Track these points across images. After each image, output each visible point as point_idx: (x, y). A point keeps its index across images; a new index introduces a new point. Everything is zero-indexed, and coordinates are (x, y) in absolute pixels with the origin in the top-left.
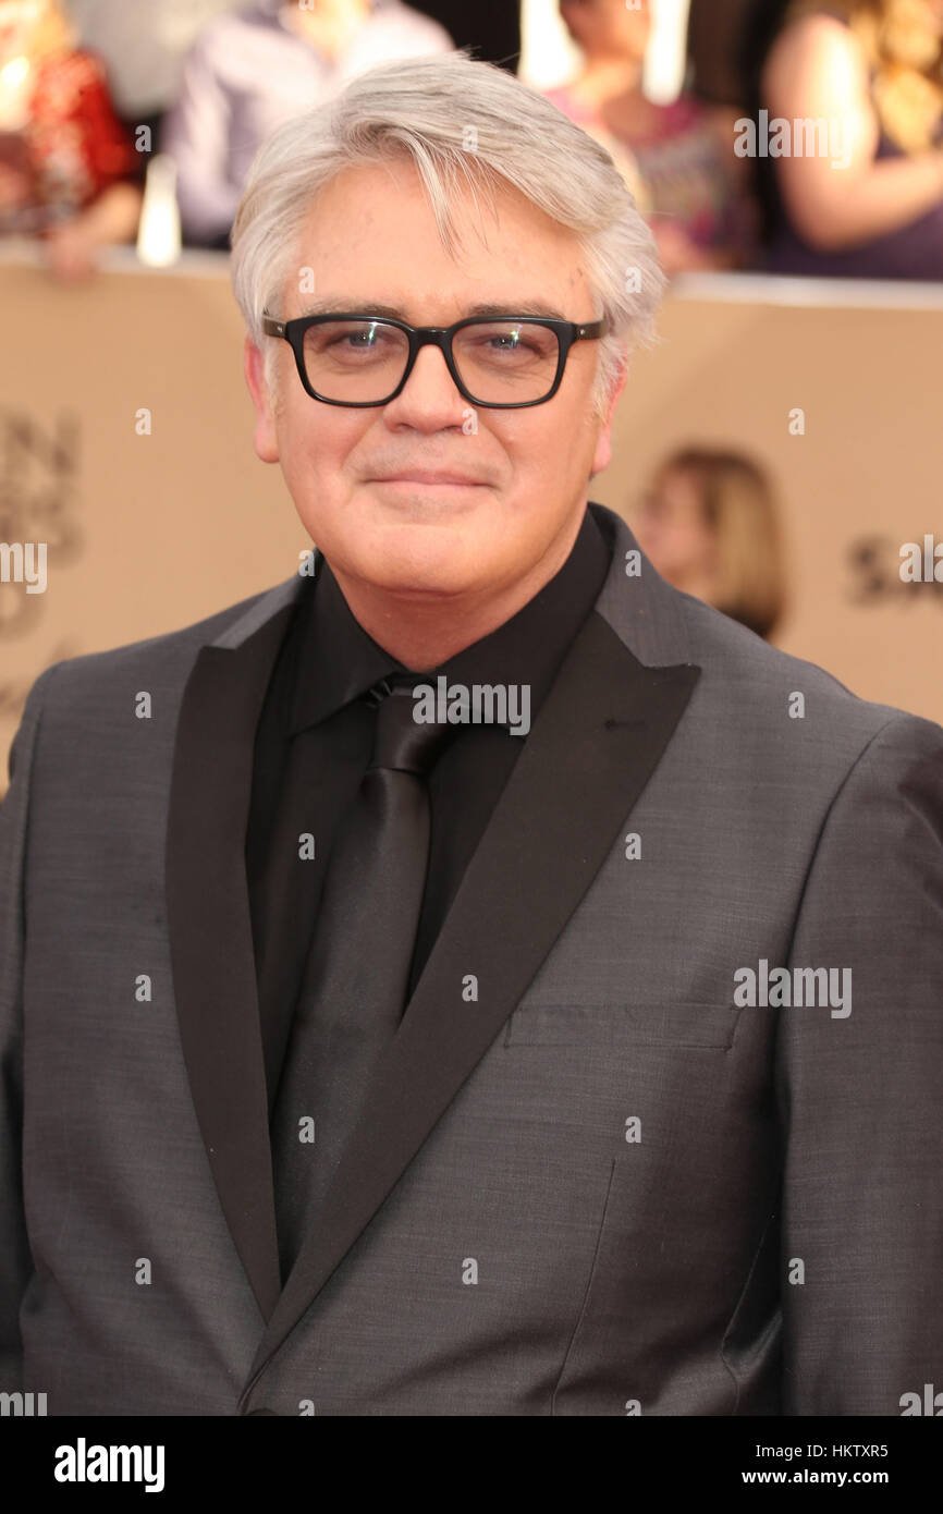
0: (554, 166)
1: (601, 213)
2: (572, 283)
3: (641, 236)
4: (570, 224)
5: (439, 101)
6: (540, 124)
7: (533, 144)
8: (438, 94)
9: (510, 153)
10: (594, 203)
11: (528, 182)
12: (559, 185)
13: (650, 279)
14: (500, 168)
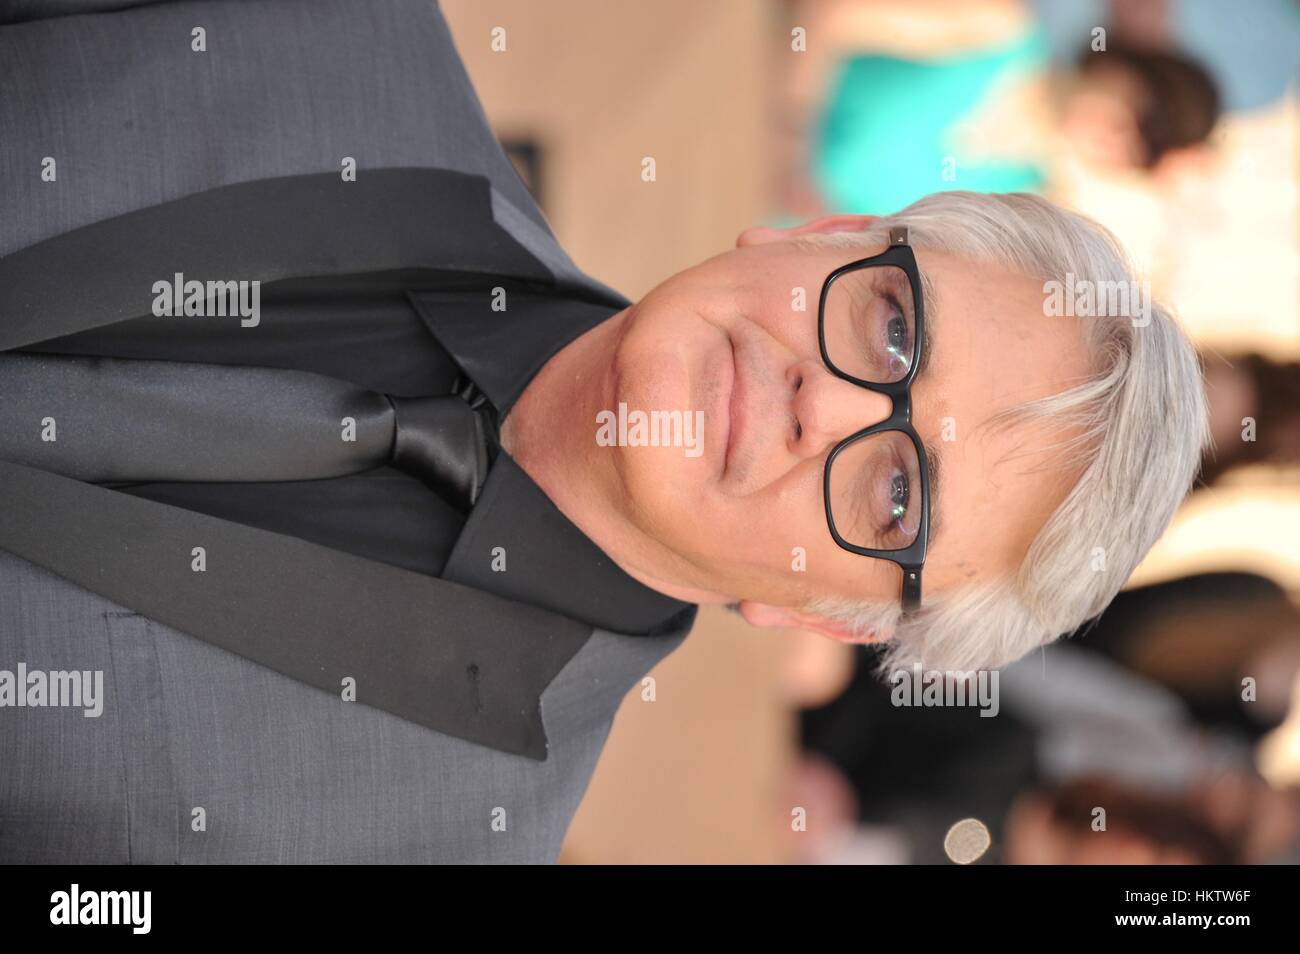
0: (1091, 540)
1: (1040, 596)
2: (961, 565)
3: (1013, 645)
4: (1028, 559)
5: (1158, 412)
6: (1136, 525)
7: (1115, 515)
8: (1166, 408)
9: (1105, 488)
10: (1050, 589)
11: (1073, 510)
12: (1071, 546)
13: (965, 658)
14: (1088, 475)
